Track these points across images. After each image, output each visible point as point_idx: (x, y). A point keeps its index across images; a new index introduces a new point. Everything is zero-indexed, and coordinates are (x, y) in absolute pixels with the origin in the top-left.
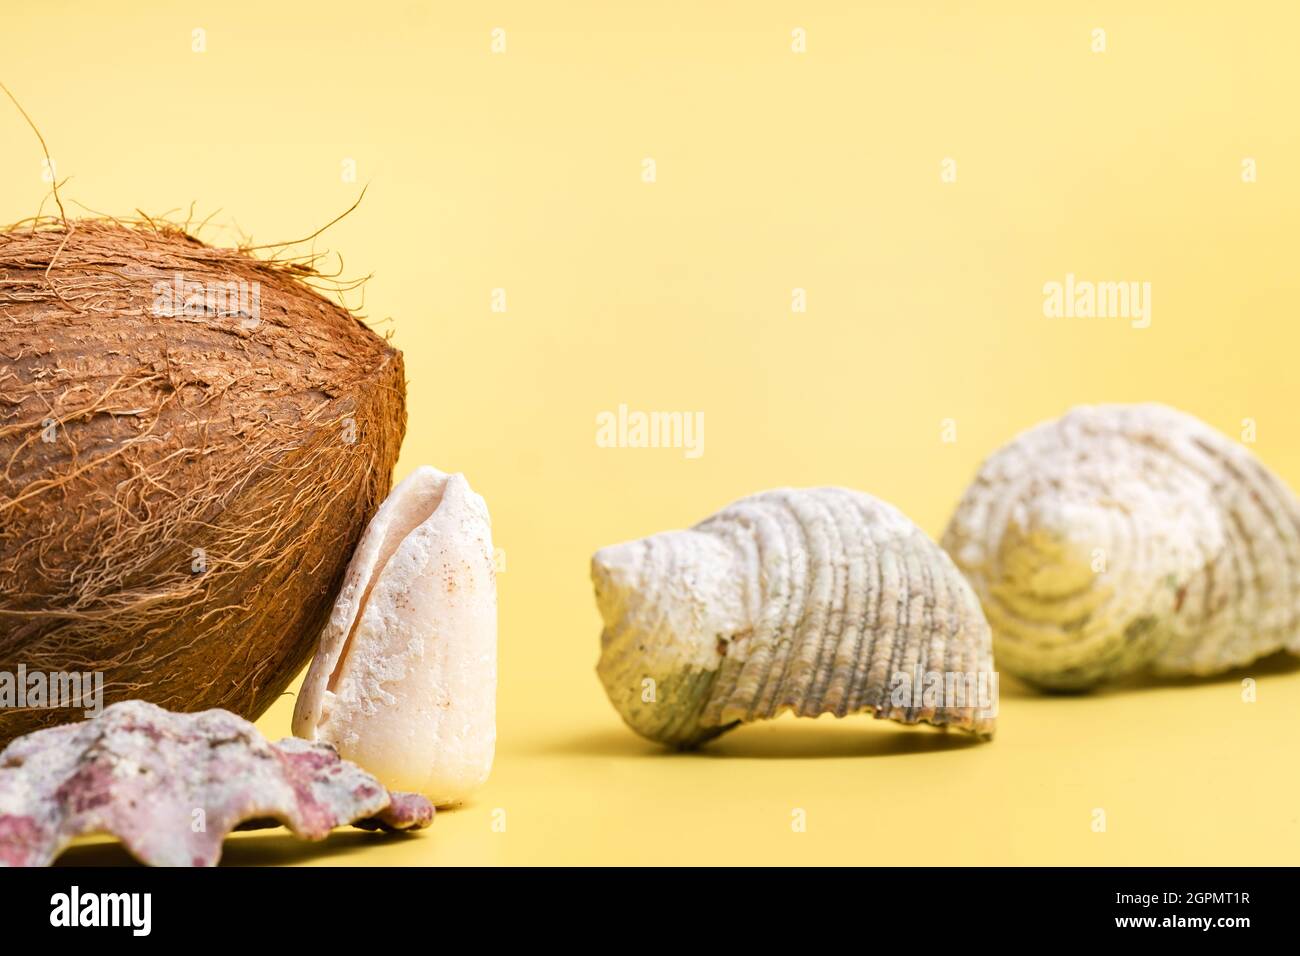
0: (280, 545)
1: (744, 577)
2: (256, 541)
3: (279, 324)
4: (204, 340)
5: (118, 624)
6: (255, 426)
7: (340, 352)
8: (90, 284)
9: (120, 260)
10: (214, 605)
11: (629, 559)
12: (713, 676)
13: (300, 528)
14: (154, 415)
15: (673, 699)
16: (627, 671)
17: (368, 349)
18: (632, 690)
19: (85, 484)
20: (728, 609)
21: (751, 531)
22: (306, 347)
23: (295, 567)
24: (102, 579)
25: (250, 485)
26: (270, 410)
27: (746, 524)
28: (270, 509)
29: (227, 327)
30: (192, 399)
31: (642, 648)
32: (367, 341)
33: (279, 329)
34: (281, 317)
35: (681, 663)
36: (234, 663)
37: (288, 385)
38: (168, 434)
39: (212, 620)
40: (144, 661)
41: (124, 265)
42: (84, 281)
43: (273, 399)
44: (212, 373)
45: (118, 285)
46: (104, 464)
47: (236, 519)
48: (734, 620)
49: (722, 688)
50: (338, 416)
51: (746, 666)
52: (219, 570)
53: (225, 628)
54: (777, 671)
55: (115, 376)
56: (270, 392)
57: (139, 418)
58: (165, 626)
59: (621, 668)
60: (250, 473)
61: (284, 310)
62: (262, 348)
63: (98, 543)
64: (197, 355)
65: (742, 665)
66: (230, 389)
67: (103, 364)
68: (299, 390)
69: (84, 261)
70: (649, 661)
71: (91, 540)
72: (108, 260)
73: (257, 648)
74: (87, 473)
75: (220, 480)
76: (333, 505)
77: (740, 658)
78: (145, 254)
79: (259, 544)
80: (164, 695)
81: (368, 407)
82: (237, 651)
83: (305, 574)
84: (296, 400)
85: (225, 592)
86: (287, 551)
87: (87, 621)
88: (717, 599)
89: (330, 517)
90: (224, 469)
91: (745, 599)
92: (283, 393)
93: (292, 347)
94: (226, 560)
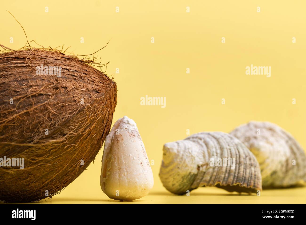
0: (85, 129)
1: (204, 151)
2: (79, 128)
3: (85, 74)
4: (66, 77)
5: (44, 148)
6: (79, 99)
7: (100, 82)
9: (45, 57)
10: (68, 144)
12: (195, 175)
13: (90, 125)
14: (53, 95)
15: (185, 181)
16: (173, 174)
17: (108, 81)
18: (174, 179)
19: (36, 112)
20: (200, 159)
22: (92, 80)
23: (89, 135)
24: (40, 136)
25: (78, 113)
26: (83, 95)
28: (83, 120)
29: (72, 74)
30: (63, 91)
32: (107, 80)
33: (85, 75)
34: (86, 72)
35: (188, 172)
36: (73, 160)
37: (88, 89)
38: (57, 100)
39: (68, 148)
40: (50, 158)
42: (36, 62)
43: (84, 92)
44: (68, 85)
45: (45, 63)
46: (41, 107)
47: (74, 122)
48: (201, 161)
49: (198, 178)
50: (100, 97)
52: (70, 135)
53: (71, 150)
55: (44, 85)
56: (83, 90)
57: (50, 96)
58: (56, 149)
59: (171, 173)
60: (78, 110)
61: (87, 71)
62: (81, 80)
63: (39, 127)
64: (64, 80)
65: (205, 173)
66: (73, 89)
67: (41, 82)
68: (90, 90)
69: (36, 57)
71: (37, 126)
72: (42, 57)
73: (79, 156)
74: (36, 109)
75: (70, 111)
76: (99, 120)
77: (204, 171)
78: (51, 56)
80: (55, 167)
81: (108, 96)
82: (74, 157)
83: (91, 137)
84: (90, 93)
85: (71, 141)
86: (87, 131)
87: (36, 147)
88: (197, 156)
89: (98, 123)
90: (71, 109)
91: (204, 156)
92: (86, 91)
93: (88, 80)
94: (72, 132)
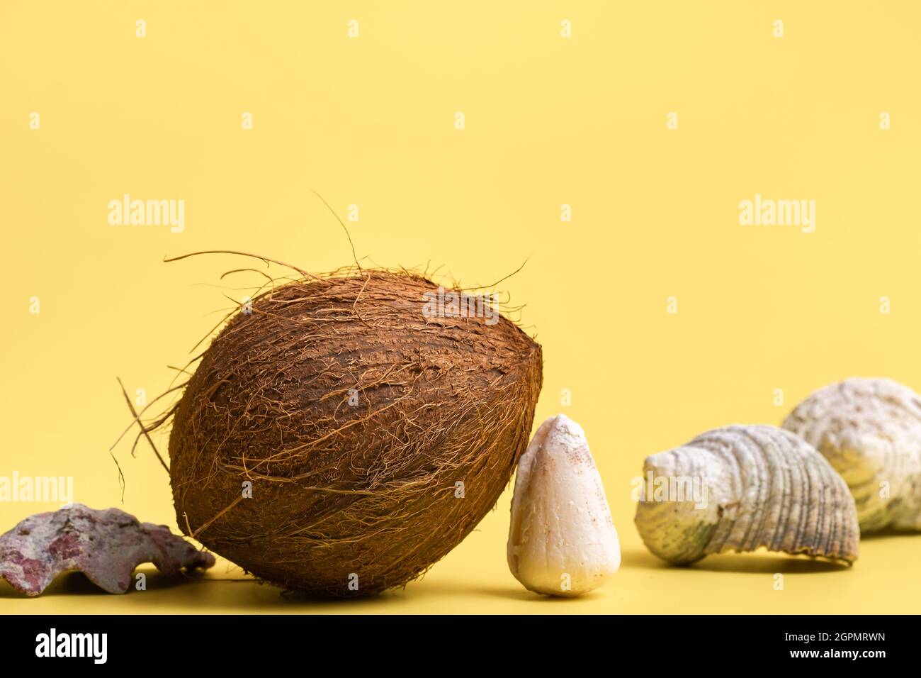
0: (476, 454)
1: (732, 475)
2: (464, 452)
3: (476, 332)
4: (437, 343)
5: (391, 497)
6: (464, 391)
7: (508, 347)
8: (377, 311)
9: (392, 297)
10: (441, 487)
11: (667, 462)
12: (714, 528)
13: (487, 445)
14: (411, 385)
15: (691, 539)
16: (665, 523)
17: (523, 345)
18: (667, 533)
19: (375, 423)
20: (723, 491)
21: (731, 449)
22: (491, 346)
23: (484, 466)
24: (383, 473)
25: (461, 423)
26: (471, 381)
27: (726, 445)
28: (471, 436)
29: (449, 335)
30: (431, 376)
31: (676, 511)
32: (523, 340)
33: (476, 335)
34: (477, 329)
35: (697, 521)
36: (450, 517)
37: (481, 367)
38: (418, 395)
39: (440, 495)
40: (404, 516)
41: (394, 300)
42: (373, 310)
43: (473, 375)
44: (442, 361)
45: (392, 312)
46: (385, 412)
47: (454, 442)
48: (727, 497)
49: (720, 534)
50: (507, 384)
51: (737, 523)
52: (444, 469)
53: (446, 499)
54: (755, 526)
55: (391, 364)
56: (471, 371)
57: (403, 387)
58: (416, 498)
59: (660, 521)
60: (461, 417)
61: (479, 325)
62: (468, 347)
63: (382, 454)
64: (433, 351)
65: (733, 522)
66: (451, 370)
67: (384, 357)
68: (487, 370)
69: (373, 298)
70: (680, 519)
71: (377, 453)
72: (386, 297)
73: (463, 509)
74: (375, 417)
75: (446, 420)
76: (504, 432)
77: (732, 518)
78: (405, 293)
79: (465, 454)
80: (413, 534)
81: (524, 378)
82: (452, 510)
83: (489, 469)
84: (486, 375)
85: (447, 479)
86: (480, 457)
87: (374, 496)
88: (718, 486)
89: (503, 438)
90: (448, 415)
91: (733, 486)
92: (478, 371)
93: (483, 346)
94: (448, 463)
